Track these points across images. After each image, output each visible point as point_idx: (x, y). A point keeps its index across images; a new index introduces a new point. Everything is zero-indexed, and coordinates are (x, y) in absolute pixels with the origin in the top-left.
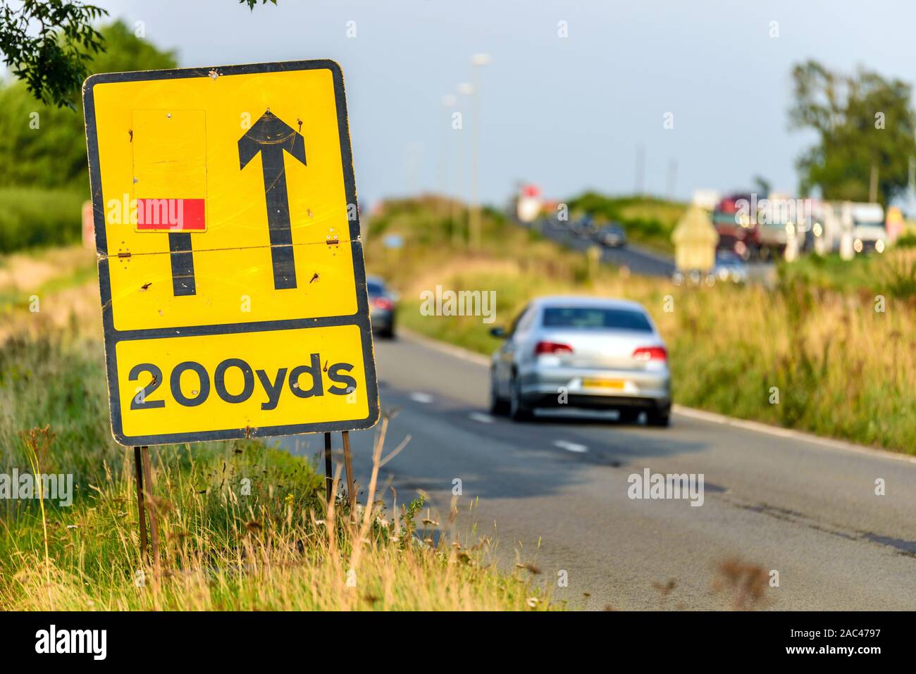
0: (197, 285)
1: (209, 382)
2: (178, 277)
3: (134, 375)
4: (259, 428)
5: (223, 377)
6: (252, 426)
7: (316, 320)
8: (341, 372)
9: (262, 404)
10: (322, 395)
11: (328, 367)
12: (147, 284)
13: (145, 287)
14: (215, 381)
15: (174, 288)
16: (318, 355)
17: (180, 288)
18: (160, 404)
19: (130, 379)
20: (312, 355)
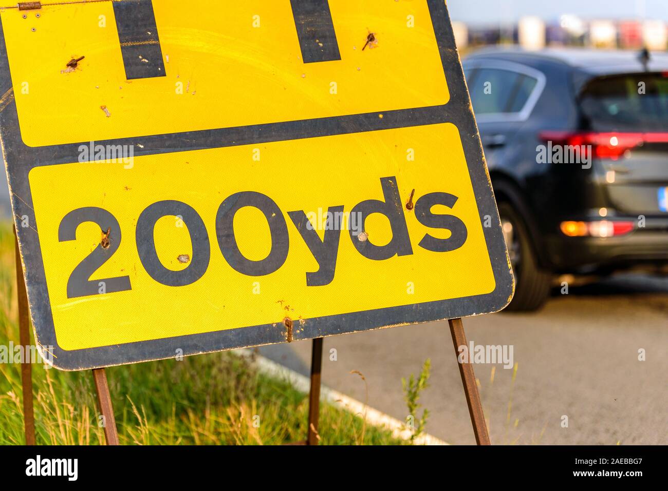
0: (166, 59)
1: (207, 238)
2: (130, 44)
3: (67, 230)
4: (309, 321)
5: (231, 228)
6: (294, 317)
7: (381, 116)
8: (438, 209)
9: (308, 274)
10: (411, 252)
11: (414, 201)
12: (76, 58)
13: (73, 64)
14: (218, 236)
15: (126, 65)
16: (393, 178)
17: (137, 64)
18: (121, 284)
19: (61, 239)
20: (382, 180)
